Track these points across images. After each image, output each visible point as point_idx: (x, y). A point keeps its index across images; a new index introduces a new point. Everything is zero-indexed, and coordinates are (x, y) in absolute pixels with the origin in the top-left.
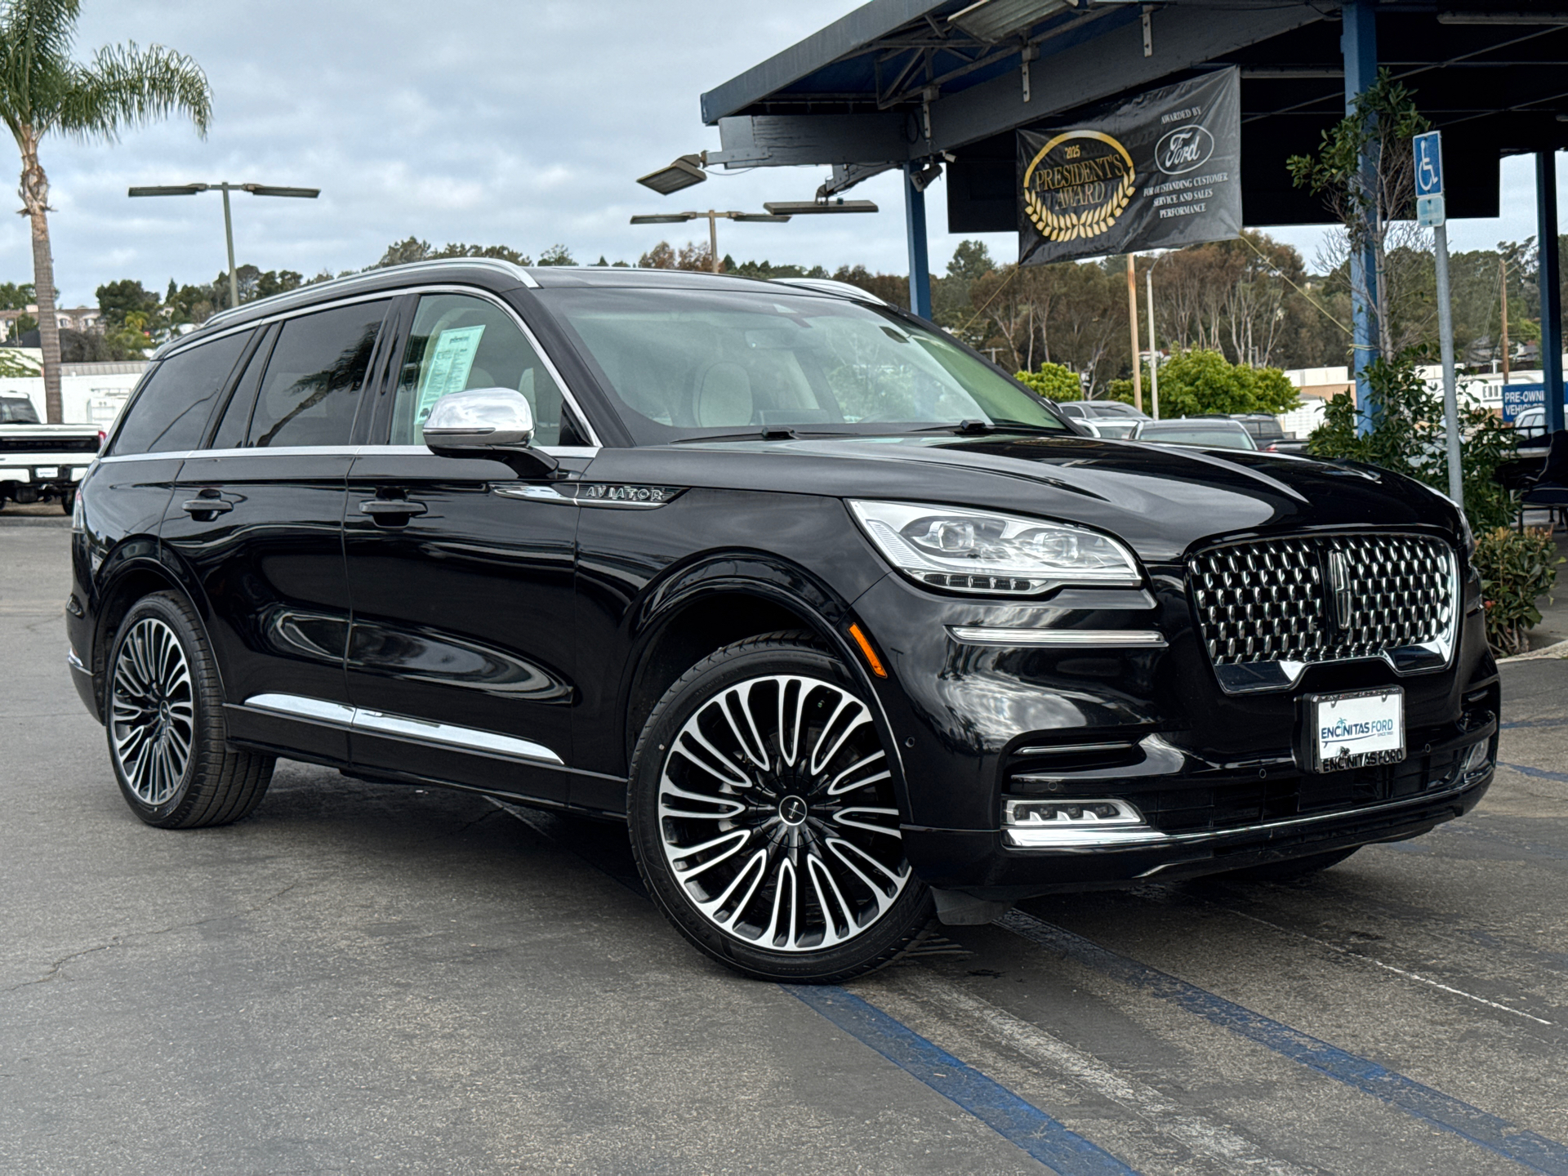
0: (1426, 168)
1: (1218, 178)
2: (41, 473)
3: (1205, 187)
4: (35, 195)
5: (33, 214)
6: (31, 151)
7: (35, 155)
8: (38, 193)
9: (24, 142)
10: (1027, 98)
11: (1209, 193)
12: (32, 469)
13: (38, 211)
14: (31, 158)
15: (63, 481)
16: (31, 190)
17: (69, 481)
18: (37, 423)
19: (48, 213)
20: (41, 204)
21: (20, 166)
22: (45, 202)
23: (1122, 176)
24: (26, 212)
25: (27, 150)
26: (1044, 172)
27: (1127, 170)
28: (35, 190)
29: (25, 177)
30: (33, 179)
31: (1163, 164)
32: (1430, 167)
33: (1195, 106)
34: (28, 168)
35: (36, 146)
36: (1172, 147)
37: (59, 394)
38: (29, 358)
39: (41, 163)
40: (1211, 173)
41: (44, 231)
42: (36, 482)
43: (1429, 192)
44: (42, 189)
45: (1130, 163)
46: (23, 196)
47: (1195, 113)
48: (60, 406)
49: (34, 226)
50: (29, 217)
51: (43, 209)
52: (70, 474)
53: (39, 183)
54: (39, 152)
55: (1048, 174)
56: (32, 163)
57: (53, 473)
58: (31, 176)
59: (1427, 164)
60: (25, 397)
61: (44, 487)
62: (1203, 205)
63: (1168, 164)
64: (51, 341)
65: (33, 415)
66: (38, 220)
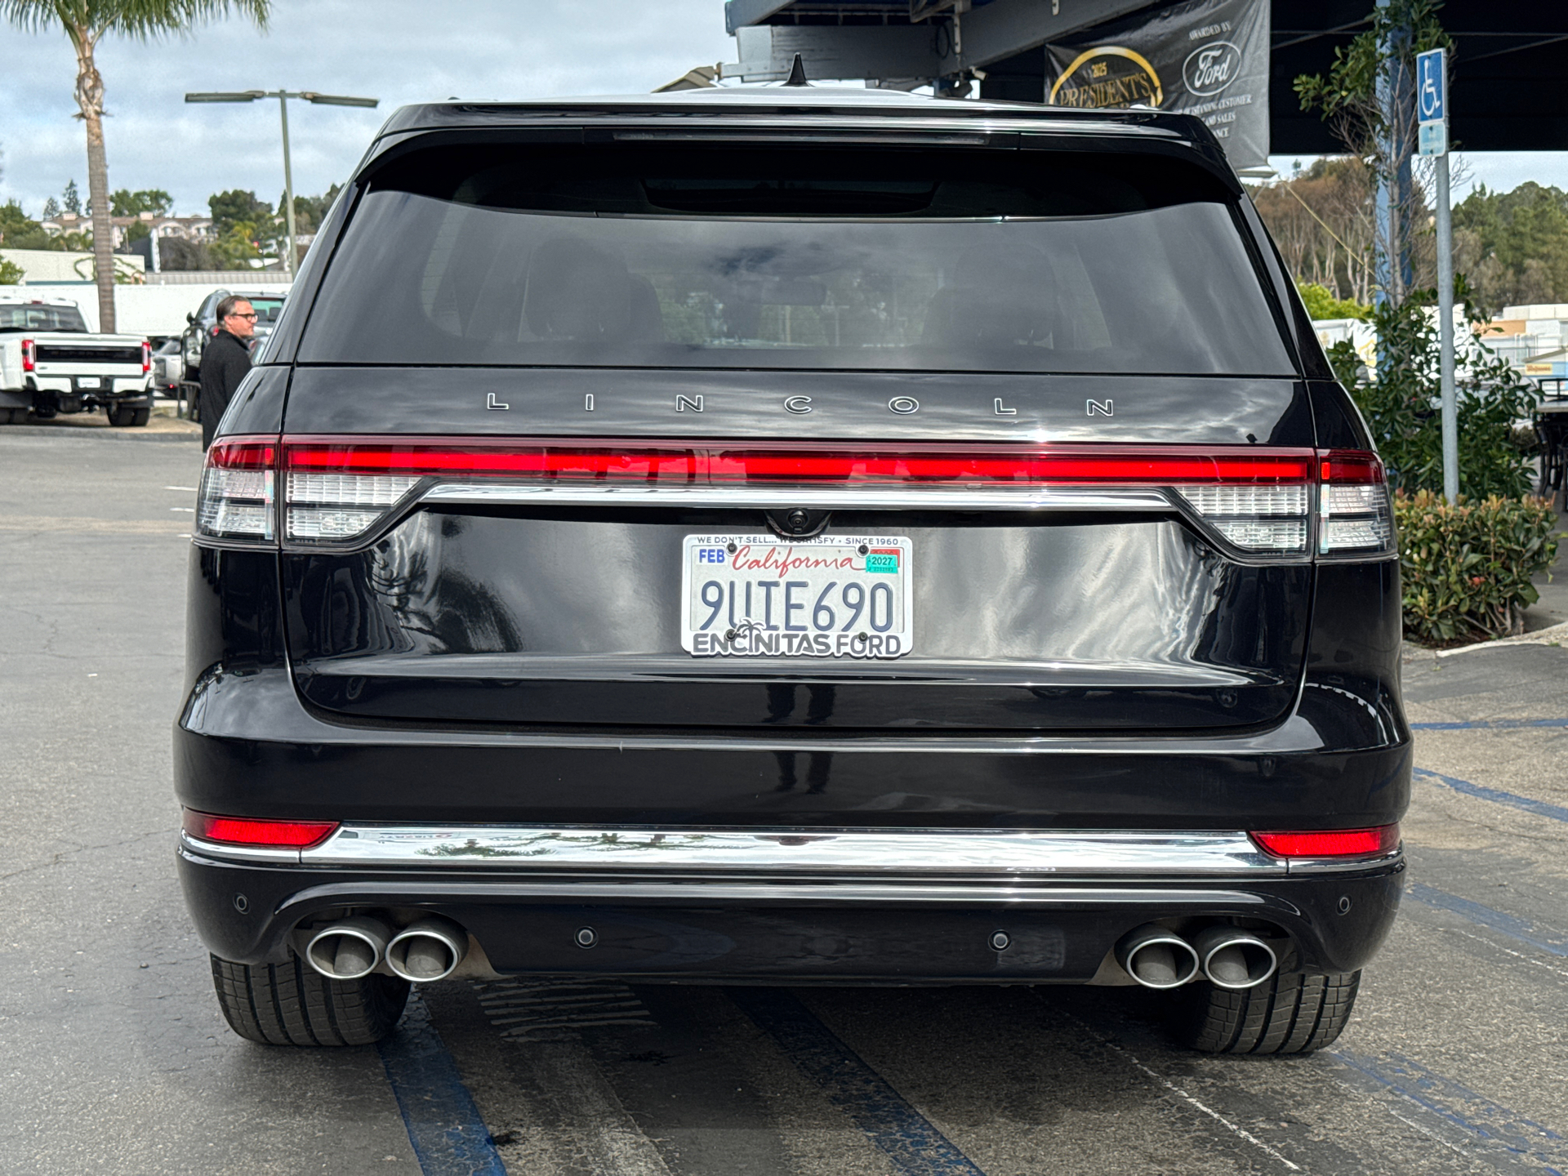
0: (1429, 90)
1: (1242, 100)
2: (83, 383)
3: (1227, 110)
4: (90, 99)
5: (88, 118)
6: (87, 54)
7: (91, 58)
8: (93, 97)
9: (80, 43)
10: (1056, 11)
11: (1232, 116)
12: (74, 378)
13: (93, 115)
14: (87, 61)
15: (105, 392)
16: (86, 93)
17: (111, 392)
18: (85, 331)
19: (103, 118)
20: (97, 108)
21: (76, 69)
22: (101, 107)
23: (1149, 97)
24: (82, 116)
25: (83, 52)
26: (1069, 92)
27: (1154, 90)
28: (90, 93)
29: (80, 80)
30: (89, 83)
31: (1192, 85)
32: (1432, 89)
33: (1224, 21)
34: (83, 71)
35: (92, 49)
36: (1202, 66)
37: (112, 303)
38: (128, 265)
39: (97, 66)
40: (1235, 95)
41: (99, 137)
42: (78, 392)
43: (1431, 117)
44: (98, 93)
45: (1157, 83)
46: (78, 99)
47: (1225, 29)
48: (113, 315)
49: (89, 131)
50: (84, 121)
51: (98, 113)
52: (111, 384)
53: (94, 87)
54: (95, 55)
55: (1074, 93)
56: (88, 66)
57: (95, 384)
58: (87, 80)
59: (1430, 86)
60: (74, 305)
61: (86, 397)
62: (1226, 130)
63: (1198, 84)
64: (105, 249)
65: (82, 324)
66: (93, 124)
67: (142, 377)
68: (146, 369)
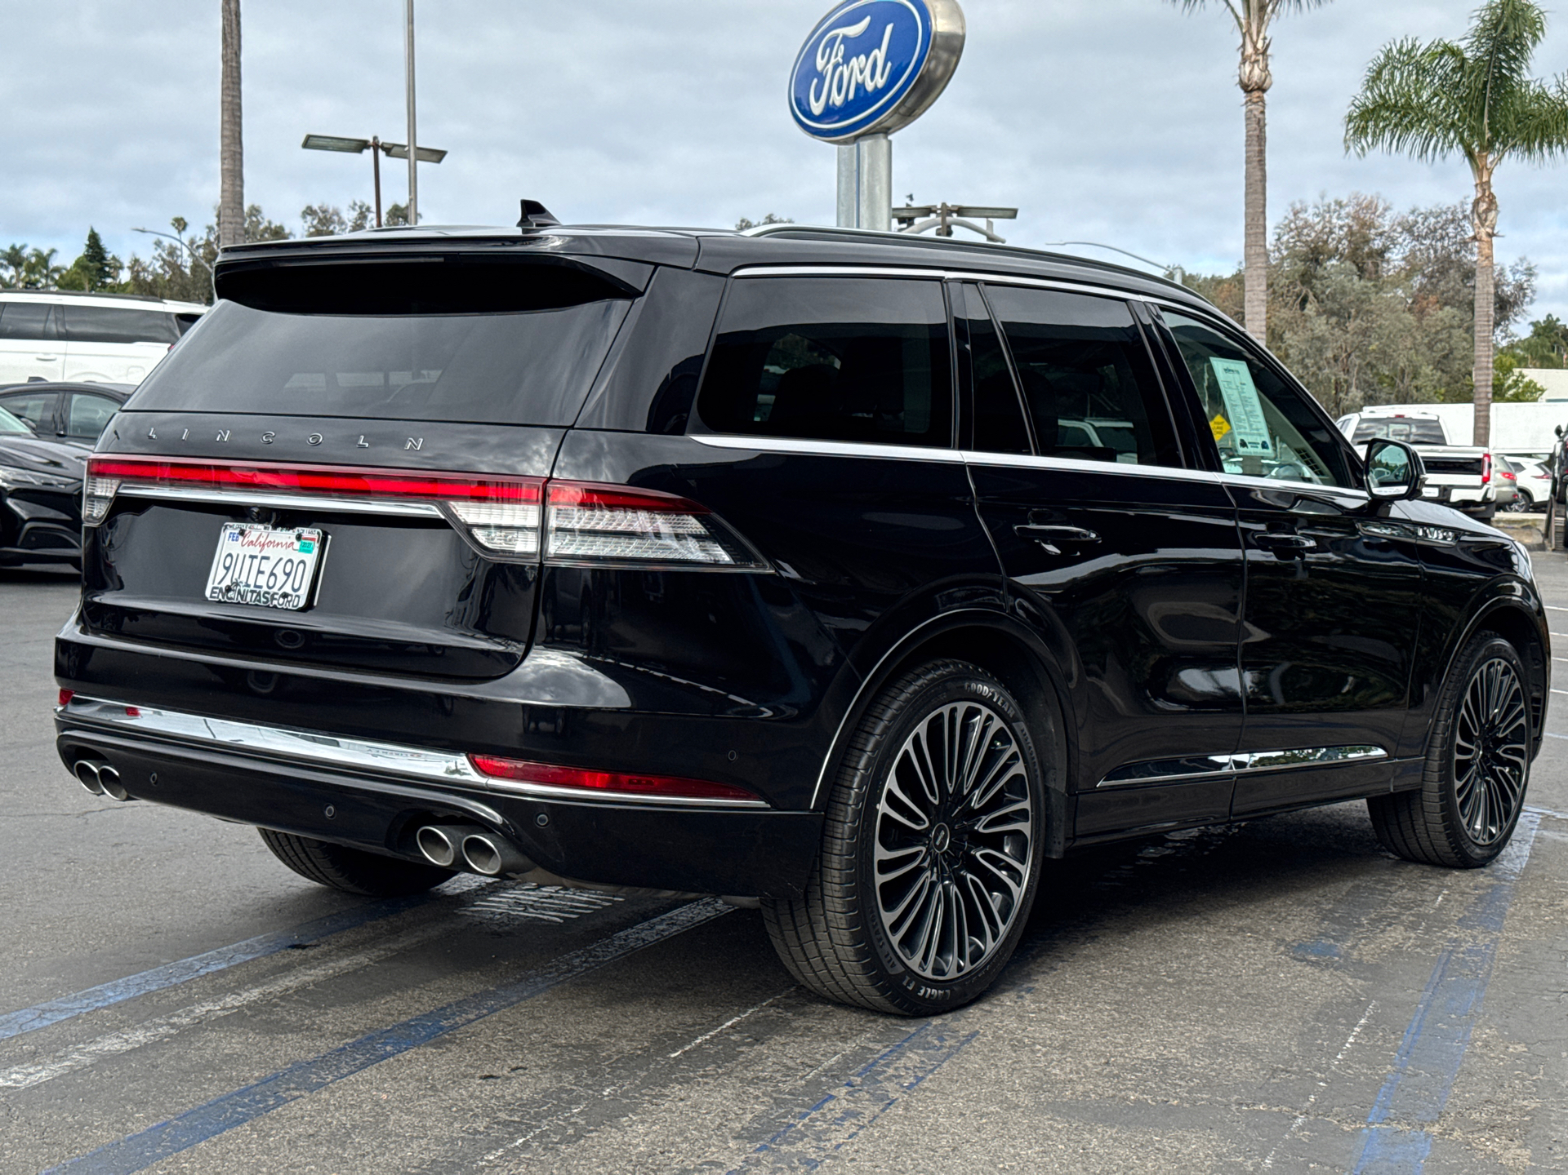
4: (1483, 222)
5: (1480, 240)
6: (1485, 179)
7: (1488, 182)
8: (1486, 220)
9: (1478, 168)
13: (1485, 237)
14: (1484, 186)
16: (1479, 217)
17: (1448, 501)
18: (1445, 444)
19: (1494, 239)
20: (1489, 230)
21: (1473, 194)
22: (1493, 228)
24: (1474, 238)
25: (1481, 177)
28: (1484, 216)
29: (1476, 204)
30: (1483, 206)
34: (1479, 195)
35: (1490, 174)
37: (1488, 417)
39: (1492, 190)
41: (1489, 257)
44: (1491, 215)
46: (1472, 222)
48: (1476, 428)
49: (1481, 252)
51: (1491, 235)
52: (1450, 494)
53: (1488, 210)
54: (1493, 179)
56: (1484, 191)
58: (1481, 204)
60: (1436, 419)
64: (1485, 364)
65: (1442, 437)
66: (1485, 246)
67: (1479, 488)
68: (1486, 480)
